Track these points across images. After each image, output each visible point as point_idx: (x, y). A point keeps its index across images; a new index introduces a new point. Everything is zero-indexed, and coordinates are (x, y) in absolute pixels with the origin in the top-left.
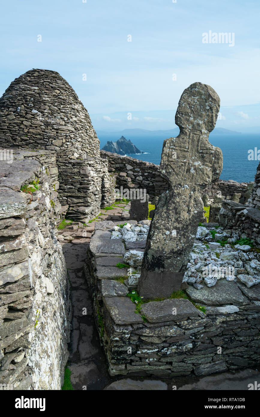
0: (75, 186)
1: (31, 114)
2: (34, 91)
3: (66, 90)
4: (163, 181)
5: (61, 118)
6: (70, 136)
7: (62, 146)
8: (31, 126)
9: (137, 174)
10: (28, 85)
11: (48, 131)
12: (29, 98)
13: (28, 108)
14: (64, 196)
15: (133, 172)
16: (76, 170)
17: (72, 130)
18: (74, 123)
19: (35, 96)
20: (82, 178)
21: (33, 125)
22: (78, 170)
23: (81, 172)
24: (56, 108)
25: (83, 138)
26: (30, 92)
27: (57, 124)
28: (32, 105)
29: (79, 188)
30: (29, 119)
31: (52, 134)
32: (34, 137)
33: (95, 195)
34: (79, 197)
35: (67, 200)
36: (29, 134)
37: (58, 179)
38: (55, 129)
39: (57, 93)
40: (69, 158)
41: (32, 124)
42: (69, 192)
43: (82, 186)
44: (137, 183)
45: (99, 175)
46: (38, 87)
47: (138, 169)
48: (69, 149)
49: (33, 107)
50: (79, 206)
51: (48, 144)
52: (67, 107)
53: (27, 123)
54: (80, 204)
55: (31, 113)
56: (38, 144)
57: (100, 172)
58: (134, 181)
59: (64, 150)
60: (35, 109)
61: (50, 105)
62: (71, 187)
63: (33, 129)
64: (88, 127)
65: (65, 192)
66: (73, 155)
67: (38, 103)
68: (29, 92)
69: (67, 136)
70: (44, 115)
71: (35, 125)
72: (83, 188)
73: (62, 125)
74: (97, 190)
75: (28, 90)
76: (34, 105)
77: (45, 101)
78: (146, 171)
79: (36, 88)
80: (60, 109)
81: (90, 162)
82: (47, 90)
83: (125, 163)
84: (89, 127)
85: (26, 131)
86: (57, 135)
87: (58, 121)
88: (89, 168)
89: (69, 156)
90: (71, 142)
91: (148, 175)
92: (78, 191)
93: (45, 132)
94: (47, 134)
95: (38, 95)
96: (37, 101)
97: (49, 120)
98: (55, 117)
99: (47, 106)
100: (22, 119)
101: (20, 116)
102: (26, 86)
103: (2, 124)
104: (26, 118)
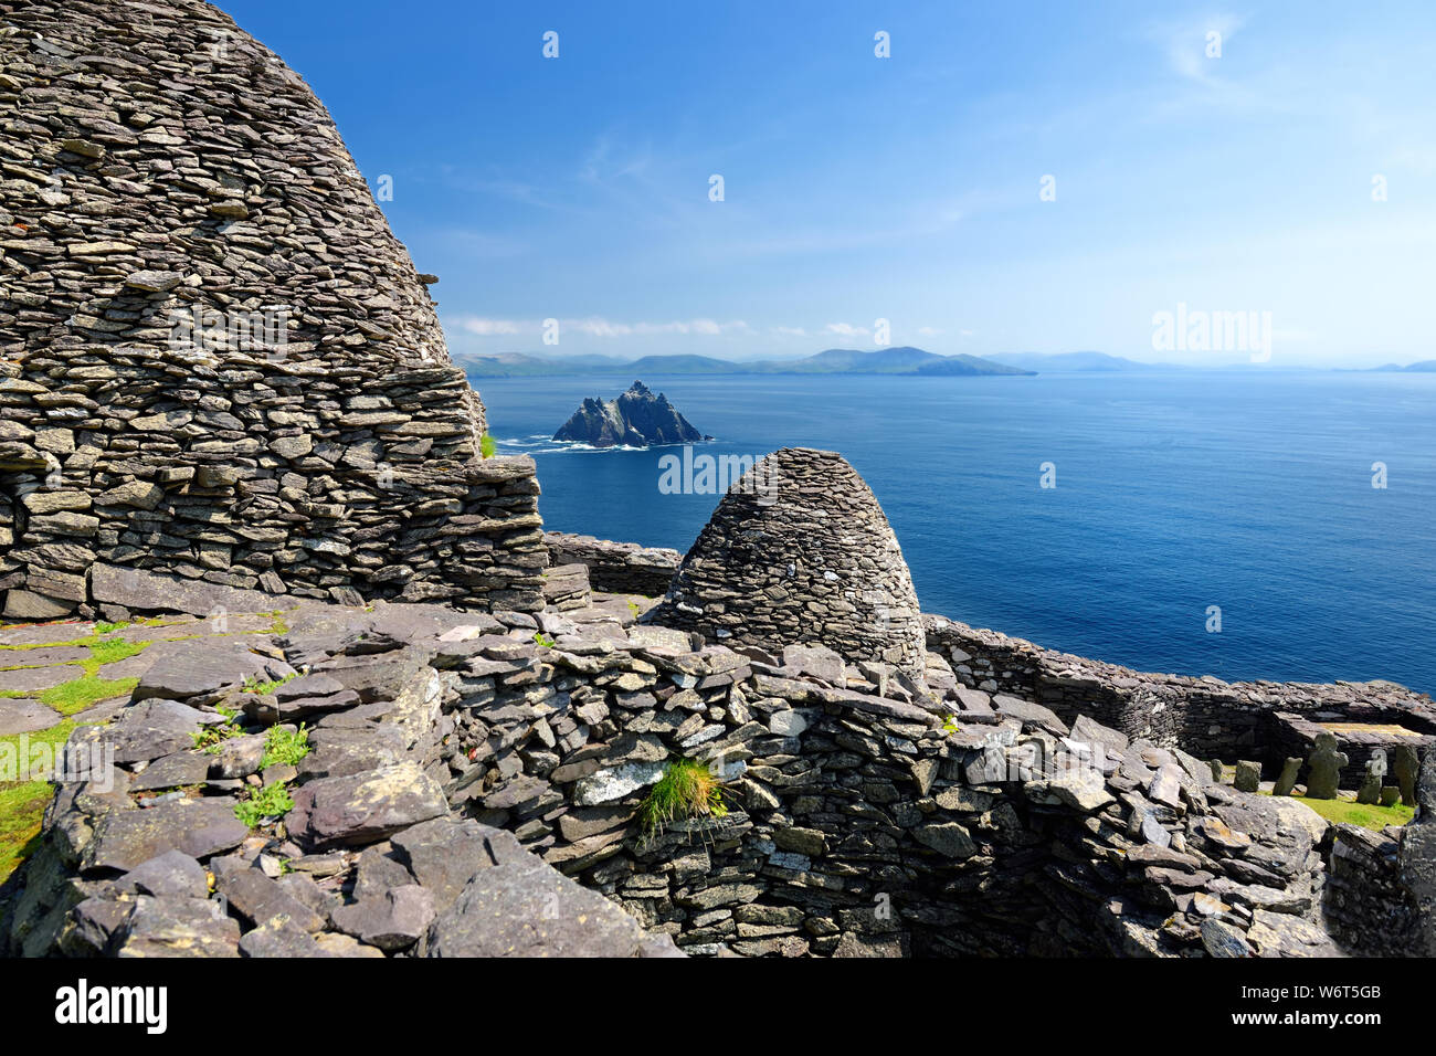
2: (819, 522)
4: (1064, 699)
8: (829, 615)
10: (802, 506)
11: (869, 626)
12: (811, 539)
13: (812, 568)
19: (823, 533)
21: (833, 613)
24: (868, 560)
26: (812, 525)
28: (821, 559)
30: (823, 597)
36: (827, 637)
41: (830, 609)
46: (825, 508)
47: (984, 660)
49: (825, 564)
55: (823, 581)
60: (831, 571)
61: (858, 554)
63: (835, 622)
67: (833, 553)
68: (807, 524)
70: (851, 583)
71: (838, 613)
75: (805, 520)
76: (827, 560)
77: (847, 548)
78: (1008, 667)
79: (824, 514)
80: (876, 562)
83: (948, 643)
85: (818, 627)
91: (1013, 676)
93: (863, 630)
94: (869, 634)
95: (829, 533)
96: (830, 548)
97: (867, 599)
98: (873, 584)
99: (853, 561)
100: (803, 596)
101: (799, 588)
102: (799, 508)
103: (757, 608)
104: (813, 595)
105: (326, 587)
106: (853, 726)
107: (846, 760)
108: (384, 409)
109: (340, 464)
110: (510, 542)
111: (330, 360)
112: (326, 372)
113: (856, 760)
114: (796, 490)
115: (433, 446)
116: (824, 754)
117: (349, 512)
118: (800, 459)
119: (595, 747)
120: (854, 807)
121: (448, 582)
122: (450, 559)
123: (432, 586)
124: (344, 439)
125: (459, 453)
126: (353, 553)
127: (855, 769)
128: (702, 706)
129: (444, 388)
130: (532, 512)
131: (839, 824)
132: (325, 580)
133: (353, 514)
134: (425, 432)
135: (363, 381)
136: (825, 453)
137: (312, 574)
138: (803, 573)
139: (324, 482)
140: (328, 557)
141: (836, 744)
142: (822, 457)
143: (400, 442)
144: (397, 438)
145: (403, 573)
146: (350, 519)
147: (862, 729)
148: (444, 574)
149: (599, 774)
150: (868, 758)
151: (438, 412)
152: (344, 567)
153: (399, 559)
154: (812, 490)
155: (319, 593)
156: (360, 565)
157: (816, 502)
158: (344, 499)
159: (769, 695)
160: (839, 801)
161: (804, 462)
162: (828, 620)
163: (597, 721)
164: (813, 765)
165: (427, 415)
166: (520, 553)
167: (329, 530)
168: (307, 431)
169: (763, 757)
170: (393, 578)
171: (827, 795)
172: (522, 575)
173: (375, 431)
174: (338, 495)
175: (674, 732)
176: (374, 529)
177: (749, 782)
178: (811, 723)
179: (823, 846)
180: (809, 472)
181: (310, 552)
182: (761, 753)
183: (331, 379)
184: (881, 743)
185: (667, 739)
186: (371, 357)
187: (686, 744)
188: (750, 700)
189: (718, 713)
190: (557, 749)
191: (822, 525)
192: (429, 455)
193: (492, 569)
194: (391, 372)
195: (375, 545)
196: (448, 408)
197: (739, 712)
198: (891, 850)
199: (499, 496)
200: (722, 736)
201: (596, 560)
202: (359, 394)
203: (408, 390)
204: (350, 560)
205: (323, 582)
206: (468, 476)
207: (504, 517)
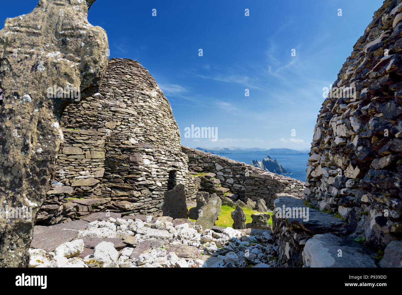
0: (122, 176)
1: (93, 97)
3: (139, 76)
5: (124, 101)
6: (128, 119)
7: (115, 129)
8: (89, 108)
9: (227, 175)
11: (104, 113)
14: (108, 187)
15: (224, 173)
16: (125, 156)
17: (133, 113)
18: (138, 107)
20: (131, 166)
22: (127, 156)
23: (131, 158)
24: (121, 91)
25: (149, 124)
27: (115, 106)
29: (126, 178)
30: (89, 101)
31: (107, 116)
32: (88, 119)
33: (152, 190)
34: (125, 188)
35: (111, 191)
36: (84, 116)
37: (103, 165)
38: (112, 111)
39: (127, 78)
40: (122, 143)
42: (115, 182)
43: (130, 176)
44: (227, 187)
45: (164, 168)
47: (229, 169)
48: (122, 132)
50: (122, 200)
51: (100, 126)
52: (136, 92)
53: (86, 105)
54: (123, 198)
56: (91, 126)
57: (166, 165)
58: (224, 185)
59: (116, 134)
61: (115, 88)
62: (118, 176)
63: (90, 111)
64: (161, 115)
65: (111, 182)
66: (128, 140)
69: (124, 119)
70: (105, 97)
71: (93, 107)
72: (131, 178)
73: (121, 108)
74: (155, 185)
77: (111, 85)
78: (238, 172)
80: (125, 93)
81: (146, 150)
82: (117, 74)
83: (214, 162)
84: (164, 116)
85: (82, 112)
86: (112, 118)
87: (118, 103)
88: (145, 156)
89: (121, 141)
90: (127, 125)
91: (240, 177)
92: (125, 182)
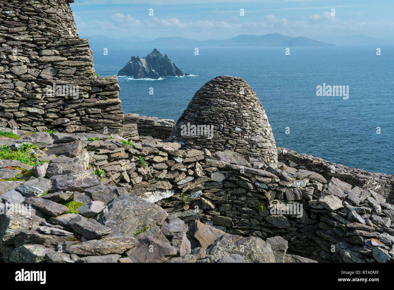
1: (235, 133)
2: (233, 107)
5: (261, 134)
8: (237, 145)
11: (254, 150)
12: (230, 114)
13: (230, 126)
19: (235, 112)
21: (239, 145)
24: (254, 123)
26: (230, 108)
27: (260, 142)
28: (234, 122)
30: (235, 138)
31: (258, 154)
38: (260, 148)
39: (252, 106)
41: (237, 143)
46: (236, 101)
47: (303, 166)
49: (236, 124)
53: (233, 142)
55: (235, 131)
60: (238, 127)
61: (250, 121)
63: (240, 148)
67: (239, 120)
68: (228, 108)
69: (269, 154)
70: (247, 133)
71: (241, 145)
73: (264, 142)
75: (228, 106)
77: (245, 118)
78: (313, 169)
79: (235, 103)
80: (257, 124)
82: (245, 104)
83: (288, 159)
86: (262, 154)
87: (259, 138)
93: (251, 151)
94: (253, 153)
95: (237, 111)
96: (238, 118)
97: (253, 139)
98: (256, 133)
99: (248, 123)
100: (227, 138)
101: (224, 134)
102: (225, 101)
103: (207, 143)
104: (231, 137)
105: (35, 127)
106: (243, 178)
107: (240, 191)
108: (56, 55)
109: (39, 77)
110: (108, 109)
111: (32, 35)
112: (32, 39)
113: (244, 191)
114: (223, 93)
115: (76, 71)
116: (232, 188)
117: (43, 97)
118: (225, 80)
119: (145, 183)
120: (243, 209)
121: (84, 125)
122: (84, 116)
123: (78, 127)
124: (40, 67)
125: (87, 73)
126: (45, 114)
127: (244, 194)
128: (185, 169)
129: (80, 47)
130: (116, 97)
131: (237, 215)
132: (35, 124)
133: (45, 98)
134: (73, 65)
135: (47, 43)
136: (236, 78)
137: (29, 121)
138: (226, 128)
139: (32, 84)
140: (35, 115)
141: (236, 185)
142: (235, 79)
143: (64, 69)
144: (62, 67)
145: (66, 121)
146: (43, 100)
147: (246, 179)
148: (82, 122)
149: (147, 194)
150: (248, 190)
151: (78, 57)
152: (42, 119)
153: (63, 116)
154: (231, 93)
155: (32, 129)
156: (49, 118)
157: (232, 98)
158: (41, 91)
159: (211, 166)
160: (237, 206)
161: (227, 82)
162: (237, 147)
163: (146, 173)
164: (227, 192)
165: (74, 58)
166: (112, 114)
167: (35, 104)
168: (25, 63)
169: (209, 189)
170: (62, 123)
171: (233, 204)
172: (113, 122)
173: (53, 63)
174: (39, 90)
175: (174, 178)
176: (54, 104)
177: (203, 199)
178: (227, 177)
179: (231, 223)
180: (229, 87)
181: (28, 112)
182: (207, 188)
183: (34, 42)
184: (254, 185)
185: (172, 181)
186: (49, 34)
187: (179, 183)
188: (203, 168)
189: (191, 172)
190: (131, 183)
191: (235, 108)
192: (75, 74)
193: (101, 120)
194: (58, 40)
195: (54, 110)
196: (82, 55)
197: (199, 172)
198: (257, 225)
199: (103, 91)
200: (193, 181)
201: (139, 124)
202: (45, 49)
203: (65, 47)
204: (44, 116)
205: (34, 125)
206: (91, 83)
207: (105, 99)
